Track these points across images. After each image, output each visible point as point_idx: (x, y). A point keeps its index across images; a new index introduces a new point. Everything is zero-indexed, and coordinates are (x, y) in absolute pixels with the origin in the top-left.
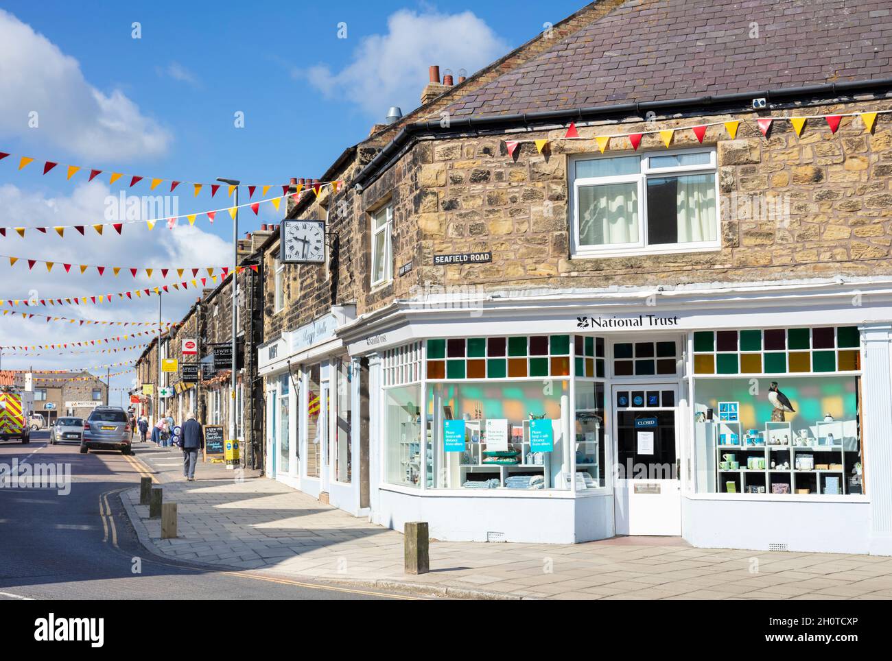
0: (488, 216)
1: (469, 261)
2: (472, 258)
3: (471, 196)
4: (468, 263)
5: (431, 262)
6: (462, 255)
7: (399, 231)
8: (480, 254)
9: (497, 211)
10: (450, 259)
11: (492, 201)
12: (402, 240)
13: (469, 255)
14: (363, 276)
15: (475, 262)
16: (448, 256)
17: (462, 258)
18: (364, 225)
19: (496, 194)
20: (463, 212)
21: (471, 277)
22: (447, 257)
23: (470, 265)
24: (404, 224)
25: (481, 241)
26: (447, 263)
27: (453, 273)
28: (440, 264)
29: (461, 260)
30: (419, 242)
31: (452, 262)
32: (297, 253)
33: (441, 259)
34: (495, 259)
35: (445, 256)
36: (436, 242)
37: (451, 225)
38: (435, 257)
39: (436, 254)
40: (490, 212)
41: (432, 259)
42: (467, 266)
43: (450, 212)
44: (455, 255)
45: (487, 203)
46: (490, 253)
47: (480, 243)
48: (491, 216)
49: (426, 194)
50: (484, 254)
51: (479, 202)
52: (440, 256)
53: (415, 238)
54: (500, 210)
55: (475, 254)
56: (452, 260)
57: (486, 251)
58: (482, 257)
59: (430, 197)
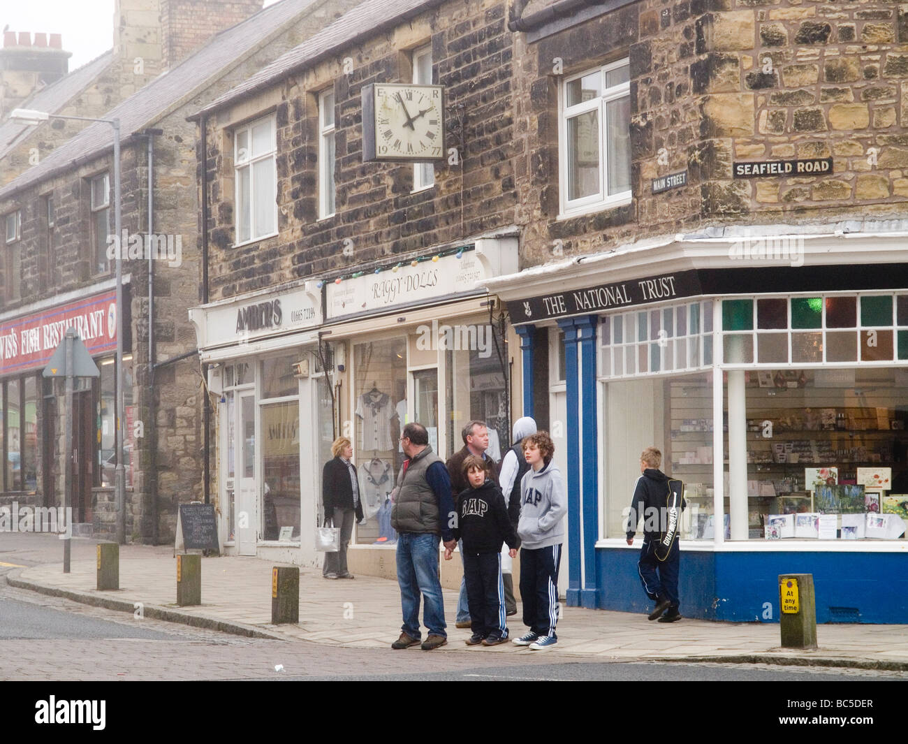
0: (826, 99)
1: (795, 173)
2: (800, 167)
3: (797, 67)
4: (794, 176)
5: (730, 174)
6: (783, 163)
7: (649, 118)
8: (813, 161)
9: (843, 91)
10: (762, 169)
11: (834, 74)
12: (656, 133)
13: (794, 163)
14: (538, 190)
15: (806, 174)
16: (759, 164)
17: (783, 168)
18: (544, 98)
19: (840, 63)
20: (783, 92)
21: (797, 199)
22: (756, 166)
23: (796, 179)
24: (664, 109)
25: (816, 141)
26: (756, 175)
27: (766, 193)
28: (744, 176)
29: (780, 171)
30: (707, 141)
31: (765, 174)
32: (397, 144)
33: (747, 170)
34: (838, 170)
35: (752, 164)
36: (737, 140)
37: (764, 112)
38: (735, 165)
39: (737, 161)
40: (831, 92)
41: (731, 169)
42: (790, 181)
43: (762, 92)
44: (770, 163)
45: (825, 77)
46: (830, 160)
47: (814, 143)
48: (832, 100)
49: (721, 62)
50: (820, 161)
51: (811, 76)
52: (744, 164)
53: (696, 132)
54: (848, 90)
55: (805, 162)
56: (765, 171)
57: (823, 157)
58: (817, 167)
59: (729, 68)
